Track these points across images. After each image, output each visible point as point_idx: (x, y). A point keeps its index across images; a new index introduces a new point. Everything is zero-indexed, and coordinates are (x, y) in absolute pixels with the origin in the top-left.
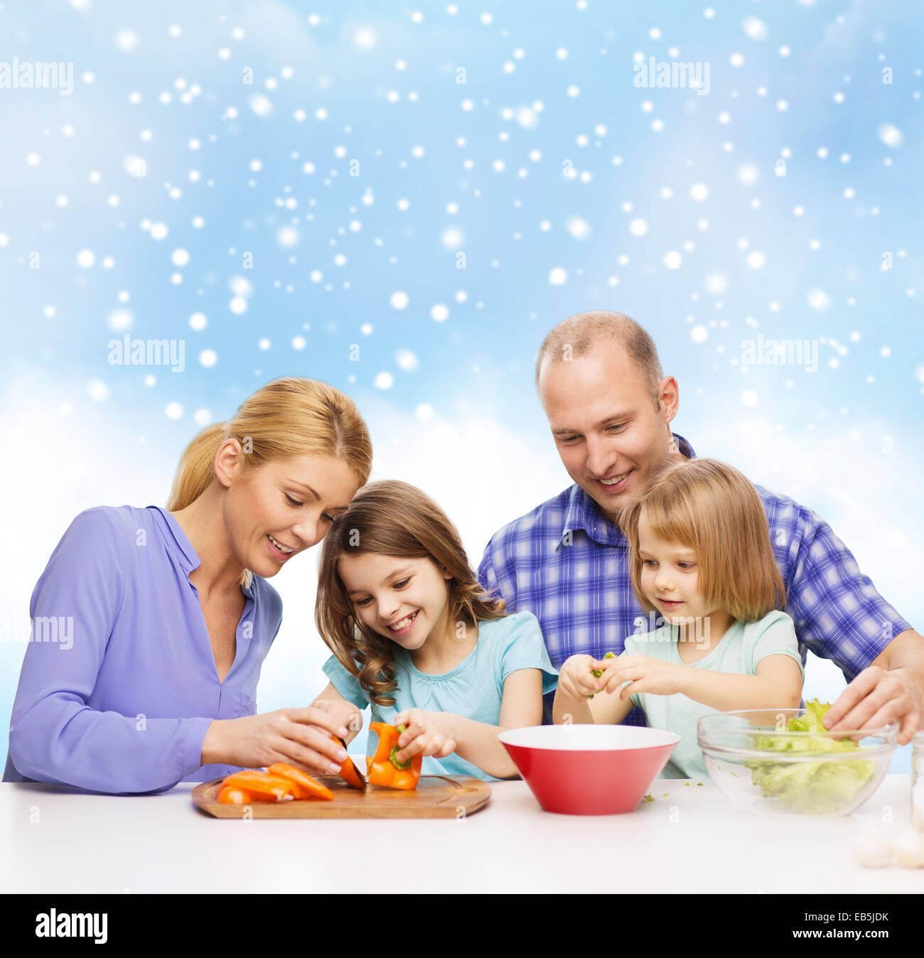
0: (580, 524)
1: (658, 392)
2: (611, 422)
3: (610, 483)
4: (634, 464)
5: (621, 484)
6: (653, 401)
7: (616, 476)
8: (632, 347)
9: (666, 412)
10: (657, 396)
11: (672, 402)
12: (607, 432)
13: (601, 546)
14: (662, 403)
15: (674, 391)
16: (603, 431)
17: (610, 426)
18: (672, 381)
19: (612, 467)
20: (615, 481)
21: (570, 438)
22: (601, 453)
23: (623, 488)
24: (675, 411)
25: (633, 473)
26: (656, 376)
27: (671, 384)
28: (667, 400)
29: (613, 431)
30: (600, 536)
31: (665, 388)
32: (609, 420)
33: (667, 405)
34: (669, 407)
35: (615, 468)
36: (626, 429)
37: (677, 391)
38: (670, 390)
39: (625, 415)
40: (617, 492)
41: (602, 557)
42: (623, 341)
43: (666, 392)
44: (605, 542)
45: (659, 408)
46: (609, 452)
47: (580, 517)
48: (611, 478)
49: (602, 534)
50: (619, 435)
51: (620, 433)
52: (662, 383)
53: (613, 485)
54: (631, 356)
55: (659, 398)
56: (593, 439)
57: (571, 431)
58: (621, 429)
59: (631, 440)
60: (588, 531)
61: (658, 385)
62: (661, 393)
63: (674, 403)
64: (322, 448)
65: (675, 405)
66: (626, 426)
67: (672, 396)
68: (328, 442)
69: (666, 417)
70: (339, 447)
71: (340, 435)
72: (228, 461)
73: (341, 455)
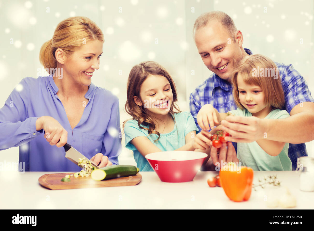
0: (218, 85)
1: (234, 36)
2: (217, 48)
3: (220, 69)
4: (228, 61)
5: (225, 69)
6: (233, 39)
7: (223, 66)
8: (223, 21)
9: (239, 43)
10: (234, 37)
11: (241, 39)
12: (217, 51)
14: (237, 40)
16: (215, 51)
17: (217, 49)
19: (220, 63)
20: (222, 68)
21: (206, 55)
22: (215, 58)
23: (226, 70)
24: (242, 42)
25: (228, 64)
26: (233, 31)
27: (239, 33)
28: (239, 39)
29: (219, 51)
30: (225, 88)
31: (237, 35)
32: (217, 47)
33: (239, 40)
37: (242, 36)
38: (240, 35)
39: (222, 45)
40: (224, 72)
42: (220, 20)
43: (238, 36)
44: (227, 90)
45: (235, 41)
46: (218, 58)
47: (218, 83)
48: (221, 67)
49: (226, 87)
50: (222, 52)
51: (221, 51)
52: (236, 33)
53: (222, 69)
54: (223, 25)
56: (212, 54)
57: (205, 53)
58: (222, 50)
59: (226, 53)
60: (221, 87)
61: (234, 34)
62: (236, 36)
64: (89, 39)
65: (242, 40)
66: (223, 48)
67: (240, 37)
68: (90, 36)
69: (239, 45)
70: (94, 36)
71: (92, 32)
72: (60, 56)
73: (95, 38)
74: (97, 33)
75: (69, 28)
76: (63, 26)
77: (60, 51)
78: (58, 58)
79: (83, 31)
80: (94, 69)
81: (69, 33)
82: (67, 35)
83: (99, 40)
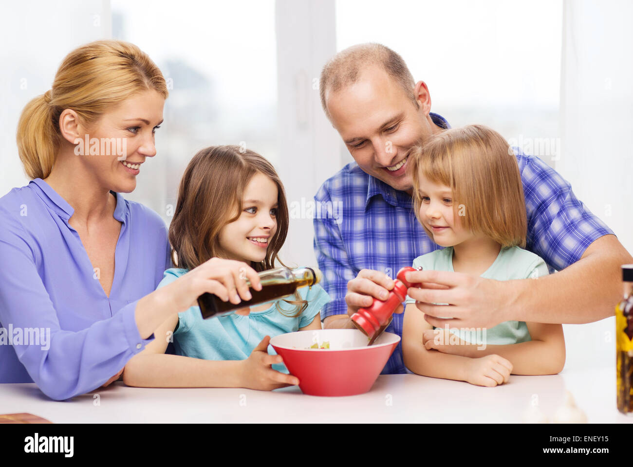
0: (378, 190)
1: (414, 95)
2: (387, 125)
3: (395, 169)
4: (409, 151)
5: (404, 167)
6: (413, 103)
7: (399, 163)
8: (388, 67)
9: (423, 108)
11: (425, 99)
12: (386, 132)
14: (419, 102)
15: (425, 91)
16: (383, 133)
17: (387, 128)
18: (423, 85)
19: (395, 158)
20: (398, 166)
21: (361, 143)
24: (429, 105)
26: (410, 84)
27: (423, 88)
28: (422, 99)
29: (389, 131)
30: (392, 199)
31: (419, 91)
32: (385, 125)
33: (422, 102)
34: (425, 104)
35: (397, 158)
37: (428, 91)
38: (423, 91)
39: (396, 118)
41: (395, 213)
42: (382, 65)
43: (420, 94)
44: (395, 204)
45: (418, 106)
48: (395, 165)
49: (394, 198)
50: (395, 133)
51: (397, 130)
52: (415, 88)
53: (398, 170)
55: (416, 99)
56: (377, 141)
59: (405, 134)
60: (383, 195)
62: (417, 96)
63: (427, 100)
64: (137, 88)
66: (398, 126)
67: (425, 95)
68: (138, 82)
69: (424, 112)
70: (146, 81)
71: (142, 73)
72: (70, 126)
73: (150, 86)
74: (153, 76)
75: (91, 63)
76: (79, 59)
77: (69, 114)
78: (66, 131)
79: (123, 69)
80: (143, 156)
81: (92, 73)
82: (88, 78)
83: (156, 90)
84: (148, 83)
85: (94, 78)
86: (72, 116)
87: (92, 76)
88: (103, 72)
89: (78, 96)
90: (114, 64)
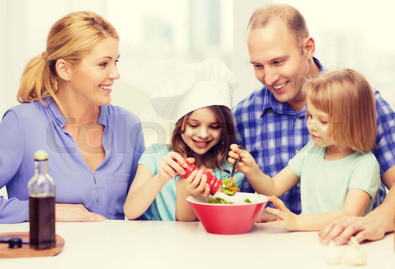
0: (269, 105)
1: (302, 45)
3: (277, 88)
4: (288, 79)
6: (299, 50)
8: (290, 24)
9: (308, 54)
10: (302, 47)
11: (311, 49)
12: (275, 65)
13: (280, 115)
14: (306, 51)
15: (312, 44)
16: (273, 64)
17: (275, 62)
19: (276, 81)
22: (270, 75)
23: (284, 90)
24: (313, 53)
25: (289, 83)
26: (302, 37)
27: (310, 41)
28: (309, 48)
29: (277, 64)
31: (307, 43)
32: (275, 59)
33: (308, 50)
34: (310, 52)
35: (278, 82)
36: (284, 64)
37: (314, 45)
38: (310, 43)
39: (283, 57)
40: (280, 92)
41: (280, 121)
42: (285, 21)
43: (308, 45)
44: (281, 113)
45: (302, 53)
46: (275, 74)
47: (269, 101)
49: (280, 109)
51: (281, 65)
52: (306, 40)
54: (288, 28)
55: (303, 49)
56: (267, 68)
57: (258, 63)
58: (281, 63)
60: (273, 108)
61: (303, 42)
62: (305, 45)
64: (100, 38)
65: (313, 51)
66: (284, 62)
67: (311, 46)
68: (100, 34)
69: (308, 57)
70: (104, 32)
71: (101, 28)
72: (63, 70)
73: (108, 35)
75: (68, 28)
77: (61, 62)
78: (61, 73)
79: (89, 28)
80: (112, 79)
81: (70, 34)
82: (68, 38)
83: (112, 37)
84: (106, 34)
85: (72, 38)
86: (63, 63)
87: (70, 36)
88: (76, 33)
89: (64, 51)
90: (83, 26)
